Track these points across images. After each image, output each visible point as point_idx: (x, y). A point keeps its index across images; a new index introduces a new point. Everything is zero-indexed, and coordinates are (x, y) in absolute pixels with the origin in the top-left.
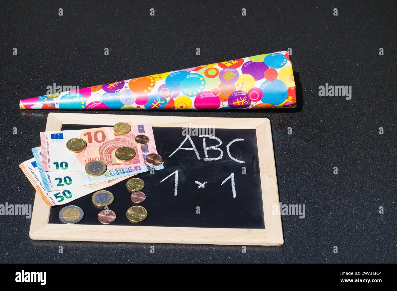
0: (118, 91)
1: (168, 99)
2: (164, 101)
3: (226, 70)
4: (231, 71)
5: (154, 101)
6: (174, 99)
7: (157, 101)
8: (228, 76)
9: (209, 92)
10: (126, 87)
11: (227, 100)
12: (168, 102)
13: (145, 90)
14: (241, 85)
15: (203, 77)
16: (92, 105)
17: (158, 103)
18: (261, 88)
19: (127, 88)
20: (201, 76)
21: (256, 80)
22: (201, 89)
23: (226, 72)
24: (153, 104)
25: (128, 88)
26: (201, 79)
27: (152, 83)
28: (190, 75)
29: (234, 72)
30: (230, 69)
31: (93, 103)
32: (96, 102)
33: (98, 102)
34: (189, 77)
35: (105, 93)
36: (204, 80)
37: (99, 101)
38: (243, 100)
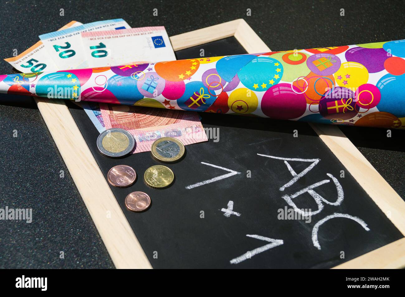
0: (136, 74)
1: (218, 92)
2: (211, 95)
3: (318, 56)
4: (327, 58)
5: (195, 93)
6: (229, 93)
7: (199, 95)
8: (322, 63)
9: (289, 86)
10: (150, 69)
11: (319, 102)
12: (217, 97)
13: (180, 74)
14: (344, 78)
15: (279, 63)
16: (91, 93)
17: (201, 97)
18: (379, 86)
19: (151, 71)
20: (276, 61)
21: (370, 72)
22: (274, 80)
23: (319, 58)
24: (191, 98)
25: (154, 70)
26: (277, 64)
27: (194, 66)
28: (258, 59)
29: (332, 58)
30: (325, 55)
31: (93, 90)
32: (96, 88)
33: (101, 89)
34: (256, 61)
35: (115, 76)
36: (281, 67)
37: (103, 86)
38: (345, 104)
